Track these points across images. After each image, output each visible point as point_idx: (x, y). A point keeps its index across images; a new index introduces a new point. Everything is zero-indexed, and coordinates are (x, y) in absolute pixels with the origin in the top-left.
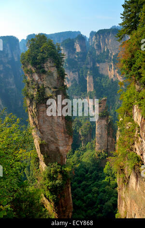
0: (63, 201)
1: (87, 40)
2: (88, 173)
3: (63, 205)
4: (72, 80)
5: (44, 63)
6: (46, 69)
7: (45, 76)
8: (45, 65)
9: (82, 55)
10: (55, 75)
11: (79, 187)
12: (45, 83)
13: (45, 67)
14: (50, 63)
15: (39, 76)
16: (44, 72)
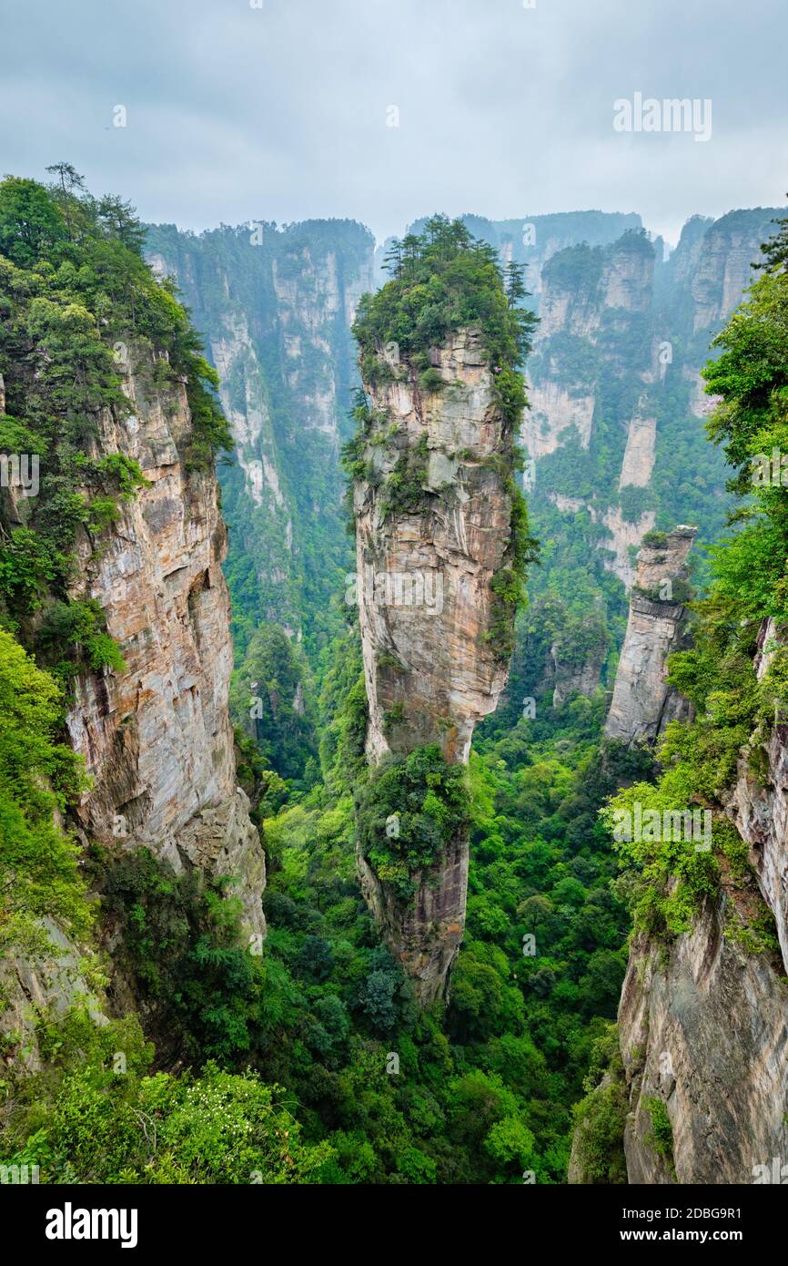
0: (429, 896)
1: (666, 258)
2: (555, 816)
3: (428, 913)
4: (561, 428)
5: (441, 348)
6: (447, 375)
7: (436, 403)
8: (444, 353)
9: (624, 327)
10: (480, 401)
11: (510, 858)
12: (434, 429)
13: (445, 363)
14: (466, 347)
15: (417, 400)
16: (435, 386)
